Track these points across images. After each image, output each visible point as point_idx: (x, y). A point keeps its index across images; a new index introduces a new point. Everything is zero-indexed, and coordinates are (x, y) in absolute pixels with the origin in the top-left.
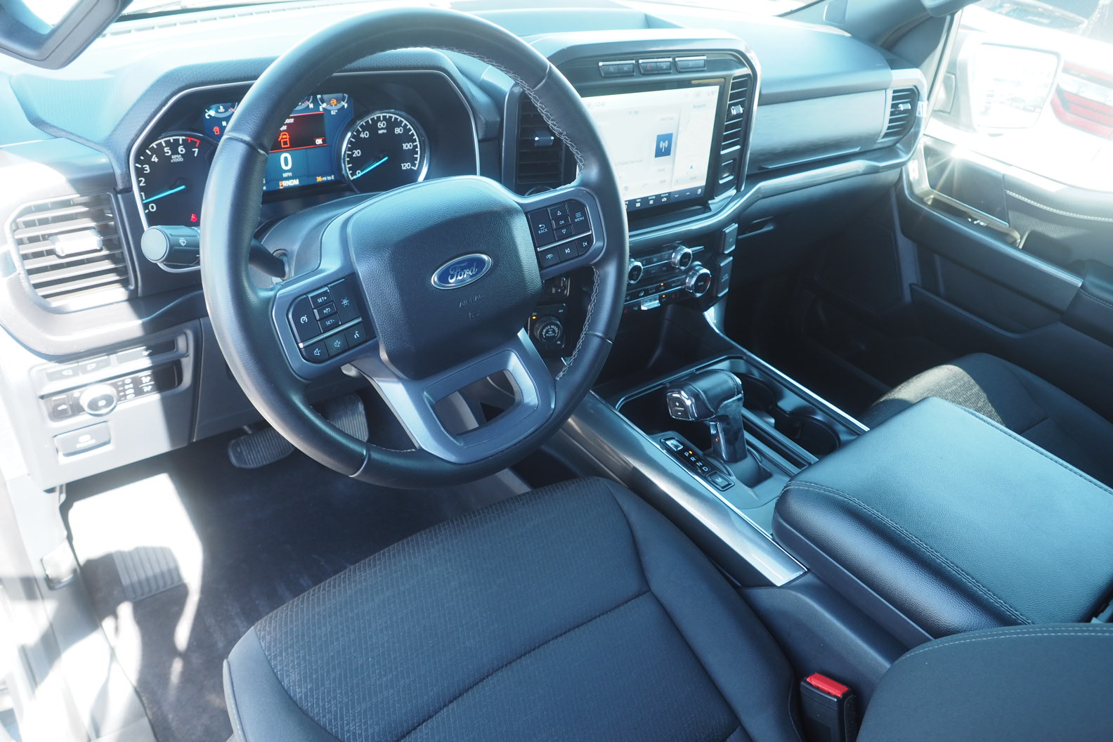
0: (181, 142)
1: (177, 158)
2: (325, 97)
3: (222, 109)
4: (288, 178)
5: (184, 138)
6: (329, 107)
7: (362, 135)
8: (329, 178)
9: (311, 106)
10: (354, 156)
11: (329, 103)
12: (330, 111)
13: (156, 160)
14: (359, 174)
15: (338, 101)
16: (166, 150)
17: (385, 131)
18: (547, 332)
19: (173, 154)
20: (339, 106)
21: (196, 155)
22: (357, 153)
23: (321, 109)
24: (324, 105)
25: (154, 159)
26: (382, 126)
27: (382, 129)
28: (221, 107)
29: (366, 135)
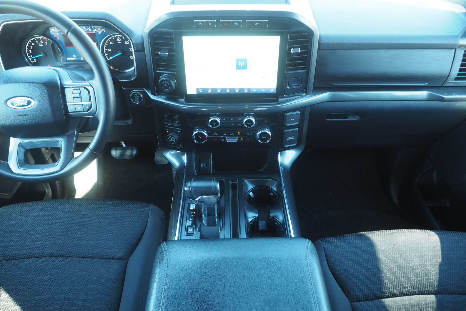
0: (41, 39)
1: (40, 45)
2: (95, 26)
3: (56, 29)
6: (97, 31)
7: (110, 43)
9: (90, 30)
10: (108, 51)
11: (97, 29)
12: (98, 32)
14: (111, 58)
15: (101, 29)
16: (36, 41)
17: (121, 42)
18: (170, 139)
19: (39, 43)
20: (102, 31)
21: (47, 44)
22: (109, 50)
23: (94, 31)
24: (95, 30)
25: (33, 44)
26: (119, 40)
27: (119, 41)
29: (112, 43)
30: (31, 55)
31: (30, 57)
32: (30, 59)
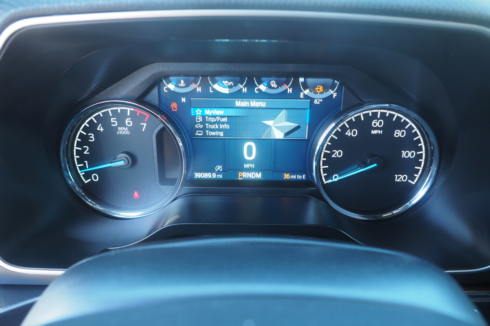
0: (129, 114)
1: (123, 131)
2: (310, 81)
3: (182, 83)
4: (249, 170)
5: (132, 109)
6: (312, 95)
7: (348, 133)
8: (299, 177)
9: (290, 91)
10: (333, 156)
11: (313, 89)
12: (313, 100)
13: (102, 129)
14: (336, 178)
15: (326, 89)
16: (113, 120)
17: (381, 132)
19: (118, 126)
20: (326, 95)
21: (143, 130)
22: (338, 154)
23: (302, 96)
24: (307, 92)
25: (100, 128)
26: (378, 124)
27: (377, 128)
28: (182, 82)
29: (354, 133)
30: (86, 162)
31: (81, 168)
32: (81, 173)
